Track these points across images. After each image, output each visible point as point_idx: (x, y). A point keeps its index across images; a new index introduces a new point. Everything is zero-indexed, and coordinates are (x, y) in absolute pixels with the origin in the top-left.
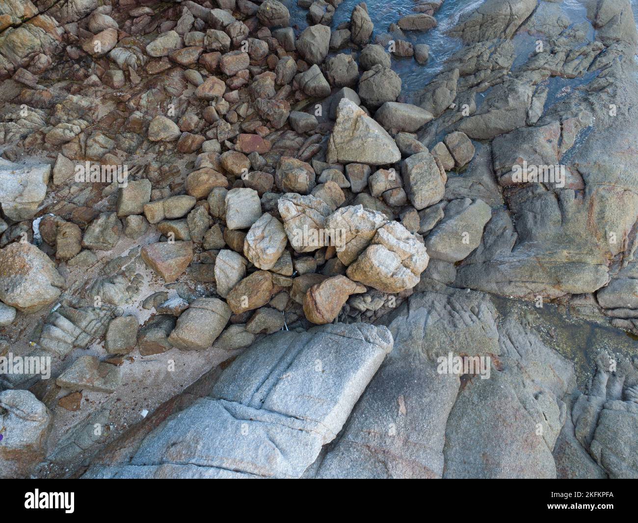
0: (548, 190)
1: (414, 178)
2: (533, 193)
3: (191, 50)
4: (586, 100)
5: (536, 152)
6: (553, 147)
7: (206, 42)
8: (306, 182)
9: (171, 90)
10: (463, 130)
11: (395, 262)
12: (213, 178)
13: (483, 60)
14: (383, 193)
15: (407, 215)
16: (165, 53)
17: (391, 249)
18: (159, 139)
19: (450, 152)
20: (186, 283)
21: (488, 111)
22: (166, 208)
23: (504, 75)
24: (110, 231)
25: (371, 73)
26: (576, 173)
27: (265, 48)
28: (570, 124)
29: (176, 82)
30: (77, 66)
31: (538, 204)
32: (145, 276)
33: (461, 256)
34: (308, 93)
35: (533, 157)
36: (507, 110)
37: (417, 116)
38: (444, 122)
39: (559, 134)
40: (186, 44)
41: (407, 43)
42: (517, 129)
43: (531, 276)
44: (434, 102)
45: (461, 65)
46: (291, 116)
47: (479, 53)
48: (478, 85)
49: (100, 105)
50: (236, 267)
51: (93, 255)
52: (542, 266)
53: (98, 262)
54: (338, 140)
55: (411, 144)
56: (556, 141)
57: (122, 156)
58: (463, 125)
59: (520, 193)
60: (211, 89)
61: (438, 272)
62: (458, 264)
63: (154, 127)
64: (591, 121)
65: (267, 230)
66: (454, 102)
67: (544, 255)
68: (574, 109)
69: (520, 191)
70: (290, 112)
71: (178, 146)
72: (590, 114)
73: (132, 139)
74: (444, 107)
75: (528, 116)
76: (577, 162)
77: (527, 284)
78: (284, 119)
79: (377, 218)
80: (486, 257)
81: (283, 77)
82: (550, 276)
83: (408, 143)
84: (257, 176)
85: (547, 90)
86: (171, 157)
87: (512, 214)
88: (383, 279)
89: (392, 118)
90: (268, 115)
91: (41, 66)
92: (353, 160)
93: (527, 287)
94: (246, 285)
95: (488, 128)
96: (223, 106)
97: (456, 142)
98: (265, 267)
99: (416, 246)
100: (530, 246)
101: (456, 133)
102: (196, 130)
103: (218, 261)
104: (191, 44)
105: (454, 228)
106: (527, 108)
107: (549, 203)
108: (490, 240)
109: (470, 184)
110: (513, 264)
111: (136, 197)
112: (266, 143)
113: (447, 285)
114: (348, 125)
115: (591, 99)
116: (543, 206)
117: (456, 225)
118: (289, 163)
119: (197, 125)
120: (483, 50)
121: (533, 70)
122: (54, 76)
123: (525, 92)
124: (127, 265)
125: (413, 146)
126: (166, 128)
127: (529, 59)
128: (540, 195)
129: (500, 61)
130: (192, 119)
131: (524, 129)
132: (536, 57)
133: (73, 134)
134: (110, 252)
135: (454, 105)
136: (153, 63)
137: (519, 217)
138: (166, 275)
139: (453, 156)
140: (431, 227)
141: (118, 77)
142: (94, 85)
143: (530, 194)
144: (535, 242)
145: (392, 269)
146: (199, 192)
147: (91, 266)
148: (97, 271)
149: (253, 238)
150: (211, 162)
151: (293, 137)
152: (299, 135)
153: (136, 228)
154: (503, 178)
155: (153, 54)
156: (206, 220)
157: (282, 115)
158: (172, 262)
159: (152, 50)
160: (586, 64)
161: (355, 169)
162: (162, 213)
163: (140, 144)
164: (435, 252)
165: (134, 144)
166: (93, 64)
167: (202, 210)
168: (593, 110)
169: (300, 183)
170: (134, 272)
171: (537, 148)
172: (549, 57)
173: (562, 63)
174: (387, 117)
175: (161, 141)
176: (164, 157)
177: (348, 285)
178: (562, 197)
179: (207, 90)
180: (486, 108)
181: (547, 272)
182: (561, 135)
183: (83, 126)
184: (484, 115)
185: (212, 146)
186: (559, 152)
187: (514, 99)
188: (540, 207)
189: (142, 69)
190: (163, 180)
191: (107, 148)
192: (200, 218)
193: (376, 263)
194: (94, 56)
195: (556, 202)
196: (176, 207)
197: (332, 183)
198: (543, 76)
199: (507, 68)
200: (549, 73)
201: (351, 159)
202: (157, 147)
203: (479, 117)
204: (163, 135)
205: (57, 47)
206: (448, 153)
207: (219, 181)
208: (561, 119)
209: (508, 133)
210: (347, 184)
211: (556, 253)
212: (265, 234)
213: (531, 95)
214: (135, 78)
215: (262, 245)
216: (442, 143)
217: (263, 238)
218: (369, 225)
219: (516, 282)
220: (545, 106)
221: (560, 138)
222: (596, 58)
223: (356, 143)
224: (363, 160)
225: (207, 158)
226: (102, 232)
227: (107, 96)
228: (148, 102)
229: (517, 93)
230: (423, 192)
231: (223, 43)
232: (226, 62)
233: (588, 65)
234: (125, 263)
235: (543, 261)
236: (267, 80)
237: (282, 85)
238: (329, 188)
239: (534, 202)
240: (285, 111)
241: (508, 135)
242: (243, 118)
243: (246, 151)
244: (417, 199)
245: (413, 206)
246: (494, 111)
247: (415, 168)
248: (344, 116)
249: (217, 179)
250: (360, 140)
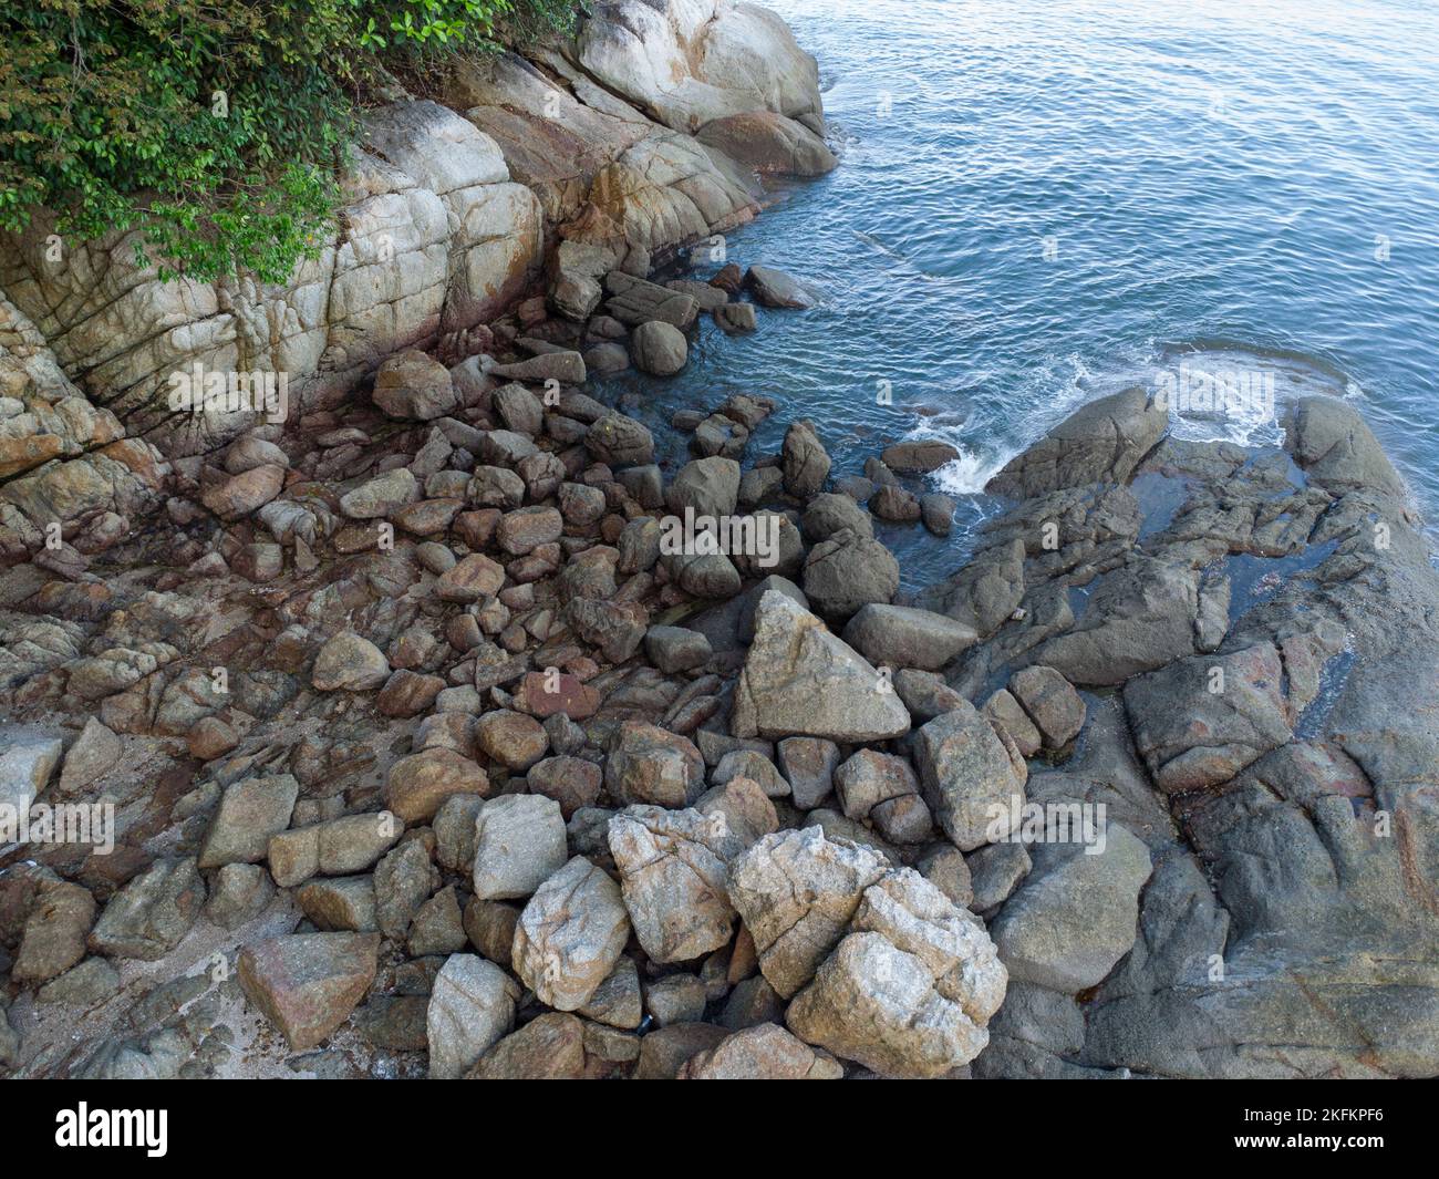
0: (1283, 800)
1: (946, 768)
2: (1246, 806)
3: (436, 505)
4: (1321, 598)
5: (1234, 708)
6: (1272, 696)
7: (472, 490)
8: (681, 779)
9: (381, 583)
10: (1049, 664)
11: (917, 982)
12: (454, 772)
13: (1074, 523)
14: (874, 807)
15: (938, 863)
16: (382, 511)
17: (903, 945)
18: (336, 684)
19: (1028, 713)
20: (348, 1055)
21: (1103, 624)
22: (325, 846)
23: (1124, 550)
24: (169, 906)
25: (829, 546)
26: (1342, 758)
27: (598, 502)
28: (1298, 646)
29: (396, 568)
30: (182, 536)
31: (1266, 833)
32: (237, 1033)
33: (1093, 974)
34: (688, 588)
35: (1229, 721)
36: (1147, 620)
37: (941, 633)
38: (1003, 648)
39: (1280, 669)
40: (429, 494)
41: (906, 493)
42: (1177, 660)
43: (1290, 1027)
44: (976, 606)
45: (1027, 532)
46: (649, 634)
47: (1064, 509)
48: (1070, 570)
49: (217, 614)
50: (488, 1002)
51: (110, 973)
52: (1314, 999)
53: (120, 990)
54: (758, 683)
55: (933, 694)
56: (1275, 684)
57: (242, 724)
58: (1049, 653)
59: (1213, 808)
60: (471, 578)
61: (1036, 1020)
62: (1085, 997)
63: (329, 658)
64: (1346, 641)
65: (577, 899)
66: (1021, 605)
67: (1312, 966)
68: (1300, 617)
69: (1213, 803)
70: (648, 626)
71: (382, 703)
72: (1340, 627)
73: (271, 685)
74: (1000, 617)
75: (1196, 632)
76: (1336, 731)
77: (1284, 1052)
78: (633, 641)
79: (861, 860)
80: (1157, 978)
81: (634, 556)
82: (1343, 1028)
83: (925, 692)
84: (560, 769)
85: (1228, 580)
86: (360, 727)
87: (1204, 863)
88: (888, 1033)
89: (883, 637)
90: (597, 632)
91: (104, 537)
92: (795, 729)
93: (1284, 1062)
94: (510, 1056)
95: (1108, 658)
96: (496, 615)
97: (1040, 689)
98: (566, 1003)
99: (969, 936)
100: (1271, 944)
101: (1035, 670)
102: (428, 666)
103: (441, 987)
104: (440, 494)
105: (1063, 895)
106: (1190, 615)
107: (1294, 830)
108: (1162, 930)
109: (1086, 788)
110: (1233, 993)
111: (253, 818)
112: (589, 694)
113: (1065, 1059)
114: (780, 648)
115: (1333, 595)
116: (1281, 839)
117: (1066, 889)
118: (641, 737)
119: (430, 654)
120: (1070, 503)
121: (1188, 540)
122: (128, 557)
123: (1179, 582)
124: (195, 1000)
125: (936, 699)
126: (356, 659)
127: (1173, 521)
128: (1266, 814)
129: (1112, 524)
130: (424, 640)
131: (1193, 660)
132: (1190, 517)
133: (135, 674)
134: (160, 963)
135: (1022, 612)
136: (352, 531)
137: (1225, 869)
138: (295, 1029)
139: (1035, 722)
140: (1002, 894)
141: (268, 557)
142: (213, 573)
143: (1240, 810)
144: (1281, 933)
145: (911, 1001)
146: (413, 806)
147: (98, 1003)
148: (113, 1017)
149: (539, 920)
150: (452, 735)
151: (652, 682)
152: (667, 677)
153: (239, 899)
154: (1165, 772)
155: (353, 512)
156: (424, 877)
157: (628, 633)
158: (315, 988)
159: (353, 504)
160: (1303, 527)
161: (800, 750)
162: (313, 857)
163: (289, 698)
164: (1021, 960)
165: (274, 696)
166: (218, 533)
167: (415, 848)
168: (1344, 618)
169: (666, 781)
170: (211, 1020)
171: (1234, 699)
172: (1219, 517)
173: (1249, 527)
174: (871, 635)
175: (341, 689)
176: (342, 727)
177: (790, 1052)
178: (1321, 813)
179: (462, 580)
180: (1097, 616)
181: (1333, 1019)
182: (1285, 671)
183: (164, 657)
184: (1095, 632)
185: (459, 700)
186: (1288, 710)
187: (1157, 597)
188: (1271, 841)
189: (323, 542)
190: (331, 779)
191: (208, 705)
192: (409, 873)
193: (864, 985)
194: (223, 518)
195: (1311, 828)
196: (350, 843)
197: (746, 782)
198: (1213, 551)
199: (1130, 538)
200: (1226, 547)
201: (790, 727)
202: (329, 704)
203: (1083, 635)
204: (347, 676)
205: (147, 501)
206: (1022, 713)
207: (468, 779)
208: (1275, 638)
209: (1157, 668)
210: (782, 788)
211: (1342, 960)
212: (572, 910)
213: (1194, 588)
214: (306, 560)
215: (561, 939)
216: (1005, 691)
217: (567, 919)
218: (841, 880)
219: (1252, 1045)
220: (1231, 612)
221: (1282, 679)
222: (1319, 520)
223: (802, 689)
224: (819, 728)
225: (444, 724)
226: (147, 908)
227: (236, 597)
228: (327, 607)
229: (1161, 583)
230: (974, 804)
231: (508, 492)
232: (511, 527)
233: (1307, 531)
234: (190, 996)
235: (1315, 983)
236: (597, 560)
237: (631, 574)
238: (738, 794)
239: (1255, 828)
240: (635, 624)
241: (1157, 675)
242: (539, 641)
243: (540, 711)
244: (959, 822)
245: (950, 842)
246: (1115, 622)
247: (948, 745)
248: (771, 627)
249: (463, 774)
250: (811, 681)
